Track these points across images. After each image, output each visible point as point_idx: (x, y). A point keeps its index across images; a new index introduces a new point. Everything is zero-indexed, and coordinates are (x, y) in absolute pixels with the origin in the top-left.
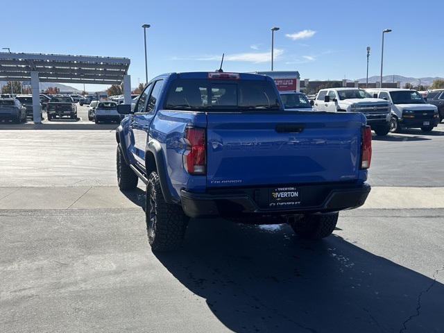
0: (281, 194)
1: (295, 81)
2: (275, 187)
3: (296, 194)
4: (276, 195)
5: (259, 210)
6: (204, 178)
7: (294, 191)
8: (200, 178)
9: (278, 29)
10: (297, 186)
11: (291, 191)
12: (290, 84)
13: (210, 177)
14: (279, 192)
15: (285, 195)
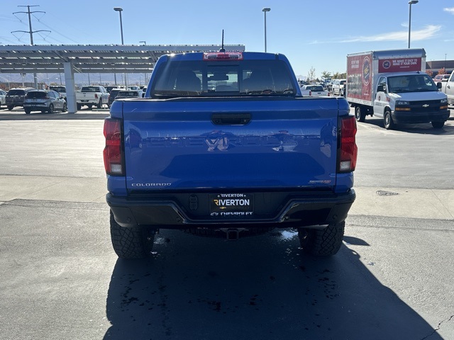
0: (226, 202)
1: (419, 60)
2: (217, 192)
3: (247, 202)
4: (218, 202)
5: (188, 221)
6: (123, 179)
7: (243, 198)
8: (119, 179)
9: (417, 2)
10: (247, 192)
11: (240, 198)
12: (414, 63)
13: (129, 178)
14: (223, 199)
15: (232, 202)
